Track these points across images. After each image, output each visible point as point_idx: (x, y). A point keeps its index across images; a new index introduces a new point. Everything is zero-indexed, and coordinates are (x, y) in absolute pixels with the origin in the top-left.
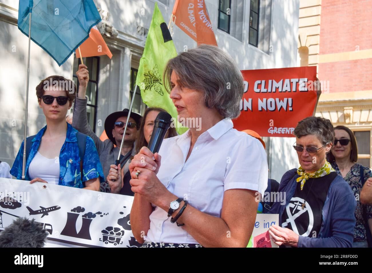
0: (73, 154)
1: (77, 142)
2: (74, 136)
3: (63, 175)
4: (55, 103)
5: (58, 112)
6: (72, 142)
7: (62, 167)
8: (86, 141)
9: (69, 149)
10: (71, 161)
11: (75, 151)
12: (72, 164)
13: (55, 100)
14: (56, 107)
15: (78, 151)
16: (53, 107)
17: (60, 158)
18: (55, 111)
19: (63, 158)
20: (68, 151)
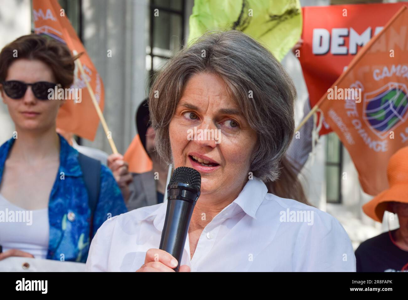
0: (75, 200)
1: (82, 176)
2: (75, 164)
3: (55, 246)
4: (29, 96)
5: (37, 114)
6: (72, 175)
7: (54, 230)
8: (102, 175)
9: (68, 191)
10: (71, 216)
11: (79, 195)
12: (73, 223)
13: (29, 91)
14: (32, 104)
15: (85, 196)
16: (26, 104)
17: (50, 210)
18: (30, 113)
19: (56, 210)
20: (63, 196)
